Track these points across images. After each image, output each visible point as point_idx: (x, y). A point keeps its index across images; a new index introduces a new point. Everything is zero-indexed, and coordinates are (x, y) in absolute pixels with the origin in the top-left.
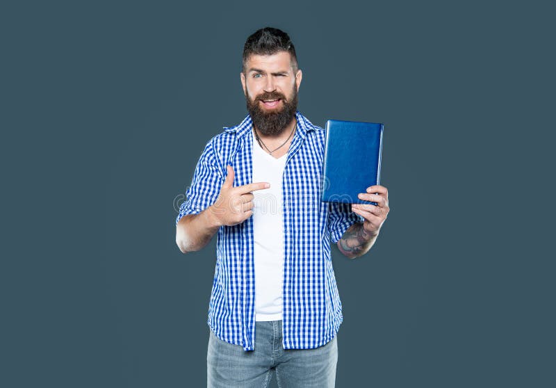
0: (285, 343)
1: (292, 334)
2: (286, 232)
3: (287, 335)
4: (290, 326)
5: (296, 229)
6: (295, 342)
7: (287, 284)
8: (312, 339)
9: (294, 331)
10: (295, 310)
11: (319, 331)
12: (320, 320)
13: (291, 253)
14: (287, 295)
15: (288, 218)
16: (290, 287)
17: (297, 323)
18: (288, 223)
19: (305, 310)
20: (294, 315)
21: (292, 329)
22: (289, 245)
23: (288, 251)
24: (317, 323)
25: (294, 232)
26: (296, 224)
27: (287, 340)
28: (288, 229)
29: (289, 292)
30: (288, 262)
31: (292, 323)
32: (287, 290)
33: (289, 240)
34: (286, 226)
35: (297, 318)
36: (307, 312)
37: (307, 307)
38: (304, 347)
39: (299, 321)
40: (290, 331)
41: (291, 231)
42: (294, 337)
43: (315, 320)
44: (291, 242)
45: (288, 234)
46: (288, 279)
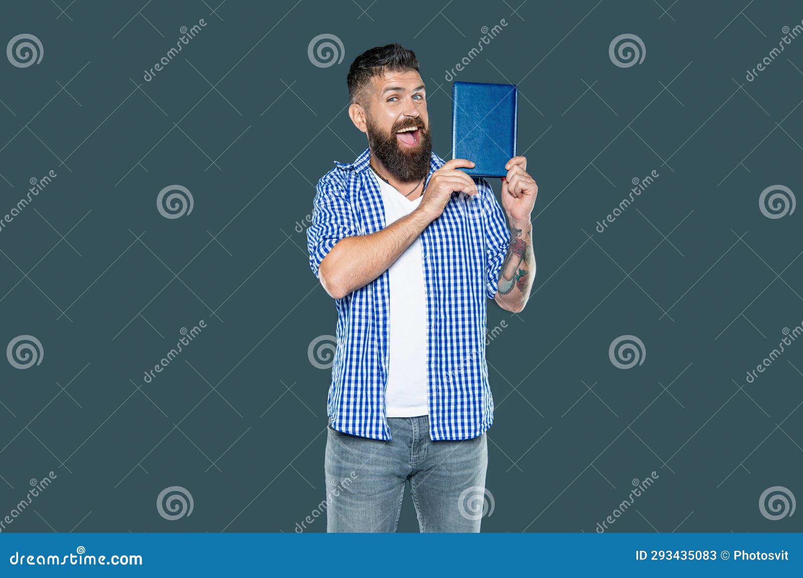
0: (433, 433)
1: (441, 422)
2: (429, 292)
3: (435, 422)
4: (438, 411)
5: (441, 289)
6: (445, 432)
7: (433, 359)
8: (466, 428)
9: (443, 419)
10: (443, 390)
11: (475, 417)
12: (474, 403)
13: (436, 320)
14: (433, 373)
15: (430, 275)
16: (436, 362)
17: (446, 408)
18: (431, 282)
19: (456, 390)
20: (443, 398)
21: (441, 415)
22: (433, 309)
23: (433, 317)
24: (472, 406)
25: (439, 292)
26: (441, 282)
27: (436, 429)
28: (431, 289)
29: (436, 369)
30: (433, 331)
31: (441, 408)
32: (433, 366)
33: (432, 302)
34: (428, 285)
35: (446, 401)
36: (459, 393)
37: (458, 386)
38: (457, 438)
39: (449, 404)
40: (438, 418)
41: (435, 292)
42: (444, 425)
43: (469, 403)
44: (436, 306)
45: (432, 296)
46: (433, 352)
